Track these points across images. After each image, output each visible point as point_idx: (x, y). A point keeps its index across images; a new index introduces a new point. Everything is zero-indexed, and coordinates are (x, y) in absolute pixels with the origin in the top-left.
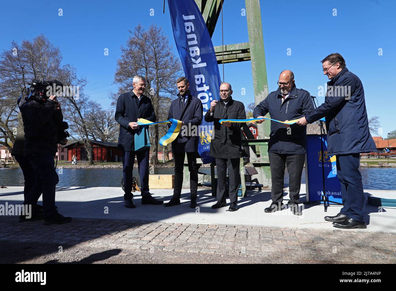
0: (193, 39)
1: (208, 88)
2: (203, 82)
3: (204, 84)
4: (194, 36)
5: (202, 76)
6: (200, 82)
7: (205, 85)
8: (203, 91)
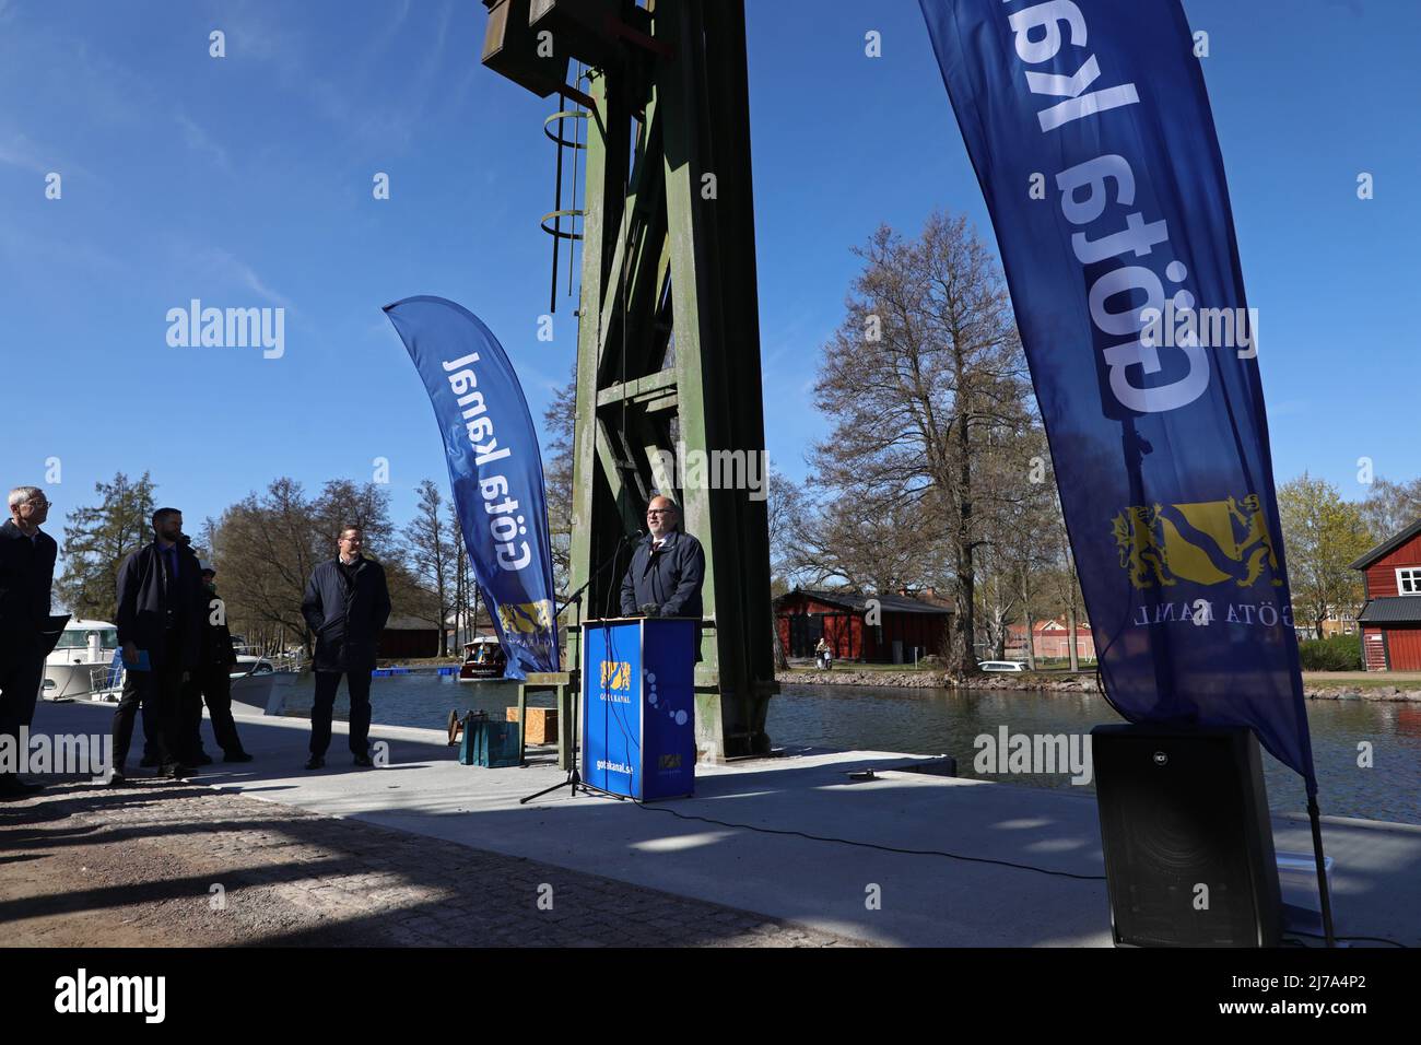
0: (475, 404)
1: (515, 505)
2: (505, 491)
3: (507, 496)
4: (478, 396)
5: (501, 480)
6: (497, 493)
7: (508, 500)
8: (505, 514)
